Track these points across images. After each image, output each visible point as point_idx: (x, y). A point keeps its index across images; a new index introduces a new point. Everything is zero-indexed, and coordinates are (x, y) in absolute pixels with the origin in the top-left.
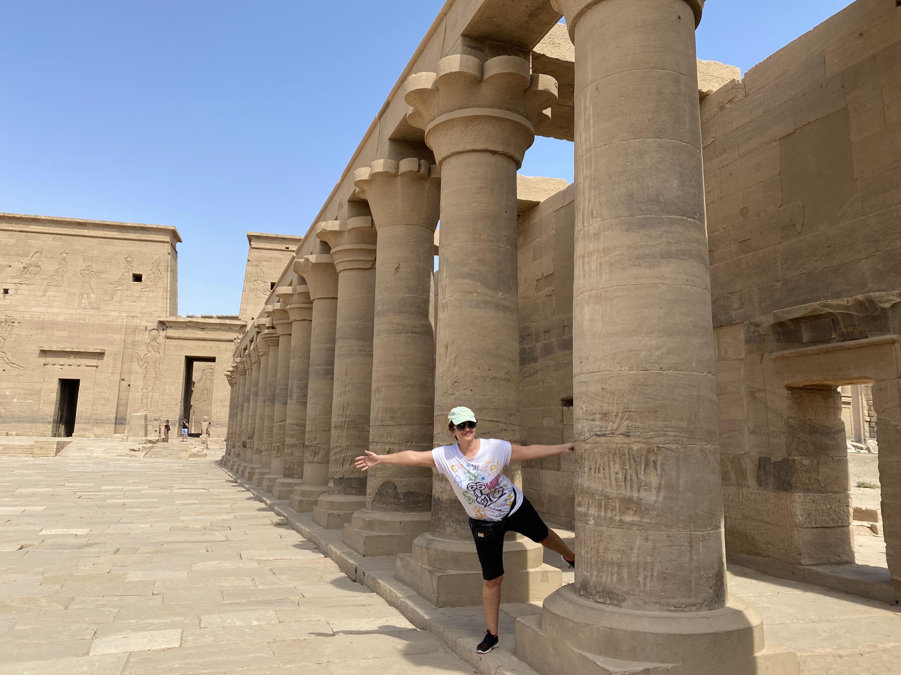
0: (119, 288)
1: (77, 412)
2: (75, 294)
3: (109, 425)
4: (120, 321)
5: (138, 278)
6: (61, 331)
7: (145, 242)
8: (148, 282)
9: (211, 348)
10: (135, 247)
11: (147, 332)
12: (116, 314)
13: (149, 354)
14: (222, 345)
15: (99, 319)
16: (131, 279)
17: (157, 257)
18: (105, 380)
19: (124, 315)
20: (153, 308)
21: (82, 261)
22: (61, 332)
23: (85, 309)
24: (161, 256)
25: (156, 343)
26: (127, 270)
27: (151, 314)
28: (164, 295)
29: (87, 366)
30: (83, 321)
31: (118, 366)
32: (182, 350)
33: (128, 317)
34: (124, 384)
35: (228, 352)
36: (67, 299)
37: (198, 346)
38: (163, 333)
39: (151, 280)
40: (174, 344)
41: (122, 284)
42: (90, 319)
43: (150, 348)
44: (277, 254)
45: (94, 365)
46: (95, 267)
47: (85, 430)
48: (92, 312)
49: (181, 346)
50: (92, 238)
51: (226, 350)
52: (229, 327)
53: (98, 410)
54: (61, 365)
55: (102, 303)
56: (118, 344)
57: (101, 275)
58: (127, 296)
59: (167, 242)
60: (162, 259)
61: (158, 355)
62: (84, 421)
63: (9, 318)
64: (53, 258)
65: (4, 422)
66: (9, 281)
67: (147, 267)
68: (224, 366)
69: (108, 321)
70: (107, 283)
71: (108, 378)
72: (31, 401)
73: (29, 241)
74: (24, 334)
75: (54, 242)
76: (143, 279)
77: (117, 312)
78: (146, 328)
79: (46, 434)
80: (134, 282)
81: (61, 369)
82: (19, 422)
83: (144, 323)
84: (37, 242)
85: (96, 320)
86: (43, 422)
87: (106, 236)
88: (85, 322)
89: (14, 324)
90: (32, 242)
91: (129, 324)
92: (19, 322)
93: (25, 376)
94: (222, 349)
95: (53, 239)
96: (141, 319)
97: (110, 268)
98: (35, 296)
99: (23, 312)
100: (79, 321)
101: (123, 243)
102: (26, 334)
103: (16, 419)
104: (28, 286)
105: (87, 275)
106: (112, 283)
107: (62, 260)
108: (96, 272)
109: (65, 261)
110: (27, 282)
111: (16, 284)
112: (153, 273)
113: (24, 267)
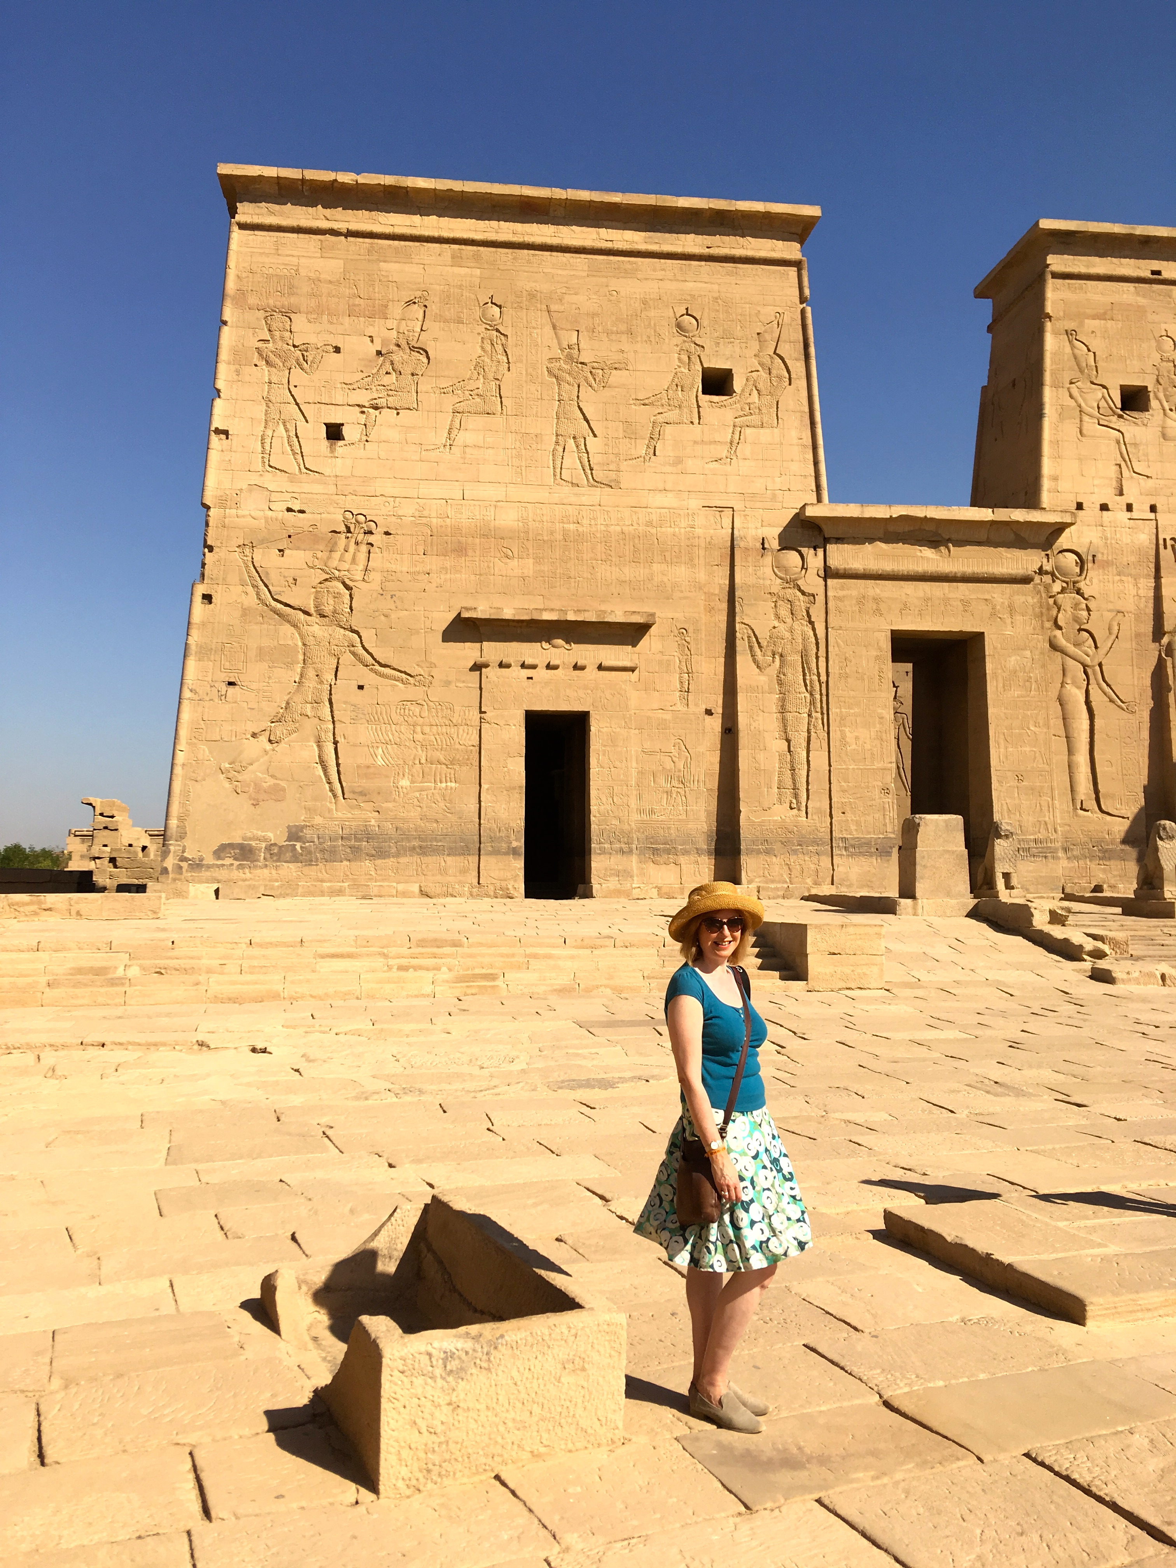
0: (669, 417)
1: (592, 818)
2: (539, 438)
3: (690, 858)
4: (684, 524)
5: (718, 383)
6: (512, 558)
7: (729, 266)
8: (752, 396)
9: (966, 603)
11: (770, 559)
12: (669, 500)
13: (782, 627)
14: (995, 594)
15: (622, 520)
16: (701, 386)
18: (660, 714)
19: (694, 503)
20: (777, 480)
21: (548, 329)
22: (515, 563)
24: (781, 309)
25: (799, 594)
26: (684, 357)
28: (804, 435)
29: (602, 668)
30: (572, 527)
31: (694, 669)
32: (878, 612)
33: (707, 512)
34: (717, 724)
35: (1019, 618)
36: (519, 456)
37: (927, 600)
38: (814, 560)
39: (761, 386)
40: (854, 593)
41: (676, 403)
42: (595, 520)
43: (781, 609)
44: (1127, 294)
45: (627, 665)
47: (621, 875)
48: (597, 495)
49: (874, 599)
50: (567, 255)
51: (1011, 611)
52: (1016, 534)
53: (653, 812)
54: (525, 666)
55: (624, 465)
56: (685, 598)
57: (609, 375)
58: (695, 442)
59: (796, 264)
61: (807, 630)
62: (617, 846)
63: (354, 521)
64: (460, 322)
65: (381, 854)
66: (339, 399)
67: (744, 345)
68: (1013, 661)
69: (650, 524)
70: (632, 402)
71: (671, 708)
72: (453, 785)
73: (383, 265)
74: (405, 569)
75: (456, 270)
76: (738, 384)
77: (670, 495)
78: (763, 544)
79: (508, 889)
80: (708, 397)
81: (528, 678)
82: (423, 851)
83: (756, 528)
84: (407, 268)
85: (613, 522)
86: (496, 852)
87: (609, 245)
88: (581, 529)
89: (371, 539)
90: (392, 269)
91: (712, 531)
92: (387, 533)
93: (424, 703)
94: (998, 607)
95: (453, 257)
96: (745, 516)
97: (635, 352)
98: (424, 447)
99: (392, 499)
100: (561, 525)
101: (664, 270)
102: (412, 570)
103: (416, 843)
104: (398, 414)
105: (568, 378)
106: (646, 401)
107: (488, 327)
108: (595, 365)
109: (498, 330)
110: (392, 401)
111: (364, 407)
112: (761, 364)
113: (379, 353)
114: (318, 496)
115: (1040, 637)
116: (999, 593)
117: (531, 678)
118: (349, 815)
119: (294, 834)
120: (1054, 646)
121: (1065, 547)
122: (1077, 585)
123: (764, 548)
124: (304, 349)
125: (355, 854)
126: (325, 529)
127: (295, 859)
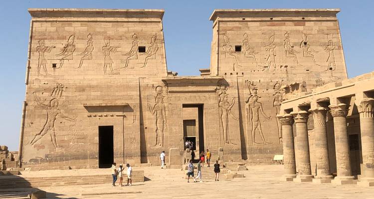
0: (131, 58)
1: (114, 150)
2: (101, 64)
3: (137, 157)
4: (135, 82)
5: (142, 49)
6: (95, 92)
7: (145, 23)
8: (150, 52)
9: (199, 97)
10: (138, 28)
12: (131, 77)
13: (158, 104)
14: (207, 95)
15: (120, 82)
16: (138, 50)
17: (154, 33)
18: (130, 126)
19: (138, 77)
24: (156, 32)
25: (161, 96)
26: (134, 44)
27: (156, 75)
28: (162, 61)
29: (117, 116)
30: (109, 84)
31: (137, 115)
32: (179, 100)
33: (140, 79)
35: (212, 100)
36: (96, 69)
37: (191, 97)
38: (165, 89)
39: (152, 50)
40: (174, 96)
41: (133, 55)
42: (114, 82)
44: (237, 24)
45: (122, 115)
49: (179, 97)
50: (107, 23)
51: (210, 98)
54: (99, 116)
55: (121, 70)
56: (135, 99)
57: (117, 49)
58: (137, 63)
59: (160, 22)
61: (163, 104)
62: (119, 155)
63: (59, 85)
64: (83, 39)
65: (66, 160)
66: (55, 58)
67: (148, 41)
69: (127, 82)
71: (132, 124)
74: (71, 95)
75: (82, 28)
79: (95, 166)
82: (76, 159)
83: (151, 82)
84: (70, 28)
86: (93, 158)
87: (117, 21)
90: (67, 28)
91: (141, 83)
92: (66, 88)
94: (207, 98)
95: (81, 24)
96: (149, 79)
97: (123, 44)
99: (68, 80)
100: (106, 84)
103: (74, 157)
104: (69, 61)
105: (107, 50)
106: (126, 55)
107: (89, 40)
108: (114, 47)
110: (68, 58)
111: (61, 59)
112: (152, 45)
113: (64, 47)
114: (50, 80)
117: (101, 119)
118: (59, 151)
119: (47, 156)
120: (220, 106)
123: (153, 87)
124: (47, 47)
125: (61, 160)
126: (52, 87)
127: (47, 161)
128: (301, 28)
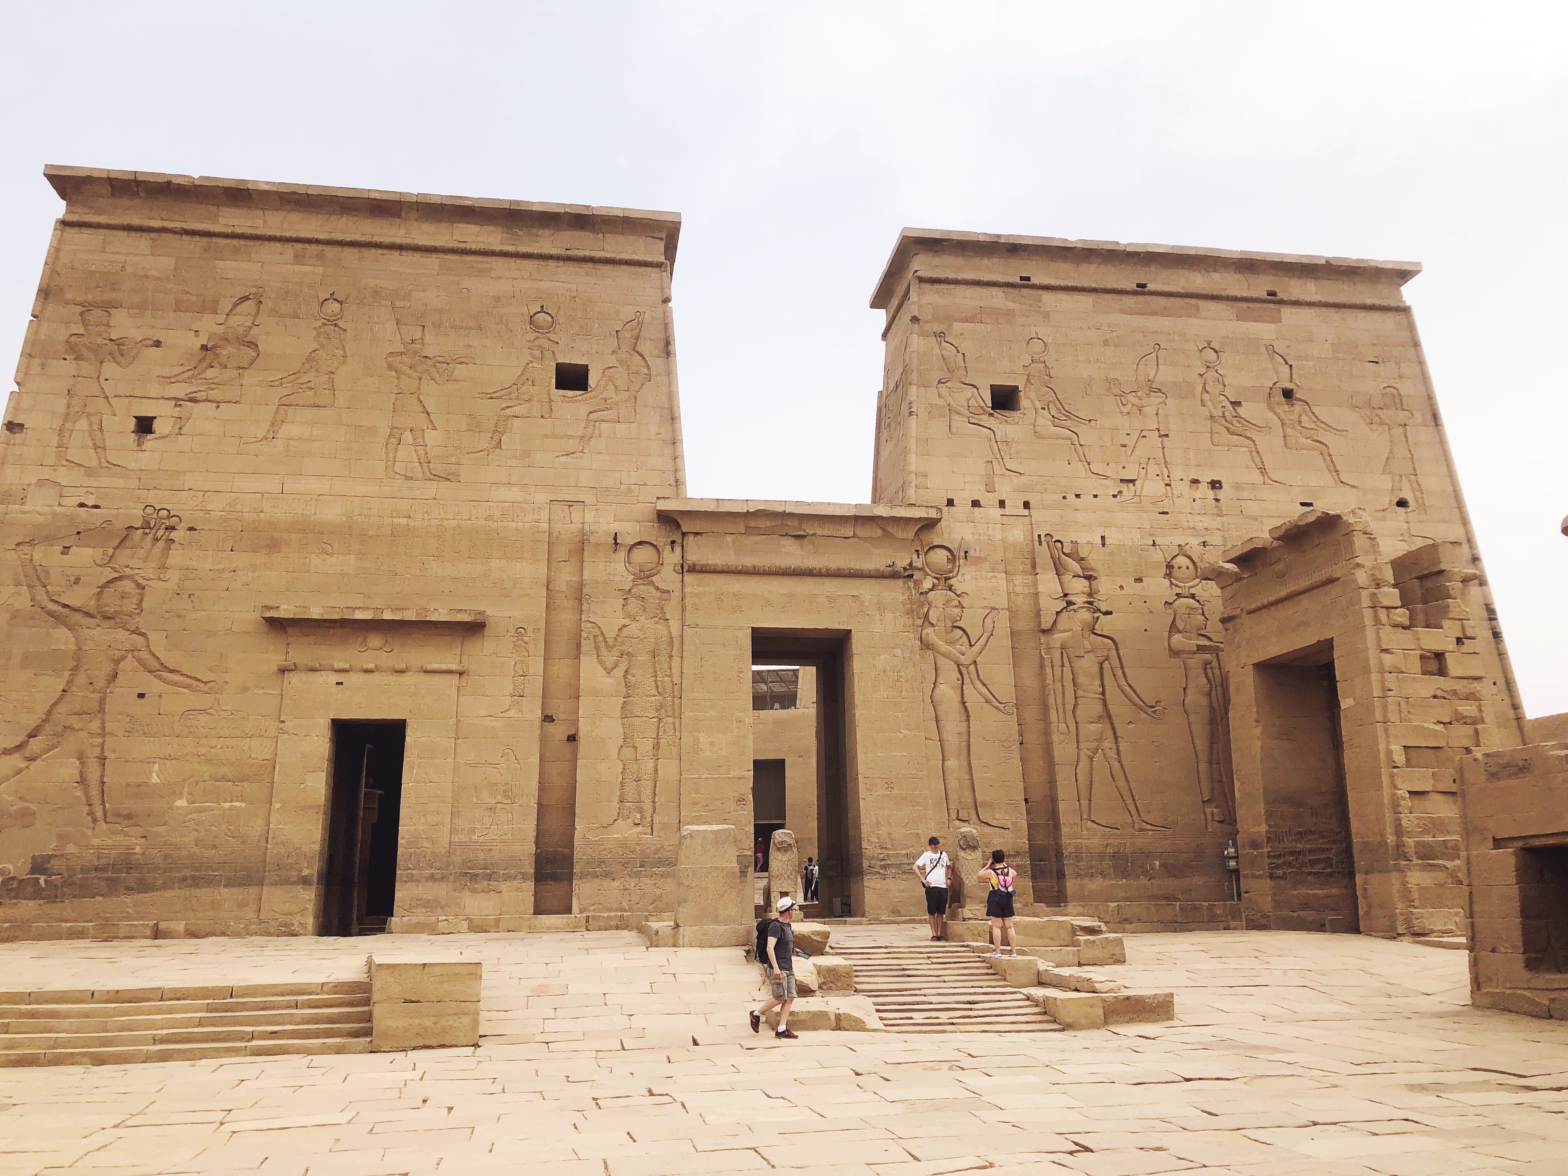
0: (517, 410)
1: (401, 840)
2: (372, 430)
3: (515, 883)
4: (529, 518)
5: (572, 378)
6: (332, 554)
7: (589, 266)
8: (610, 393)
9: (831, 599)
11: (622, 554)
12: (514, 494)
13: (634, 625)
15: (459, 514)
16: (554, 381)
18: (490, 722)
19: (542, 498)
20: (632, 473)
21: (391, 326)
22: (334, 559)
23: (411, 478)
24: (639, 309)
25: (652, 590)
26: (537, 353)
28: (663, 430)
29: (426, 672)
30: (404, 521)
31: (531, 671)
32: (737, 609)
33: (555, 506)
34: (558, 732)
35: (889, 615)
36: (347, 449)
37: (790, 596)
38: (671, 558)
39: (618, 382)
40: (714, 589)
41: (526, 397)
42: (429, 514)
43: (633, 606)
44: (997, 298)
45: (454, 667)
46: (434, 345)
47: (431, 905)
49: (735, 595)
50: (419, 255)
51: (881, 608)
52: (883, 530)
53: (473, 831)
54: (337, 670)
55: (465, 460)
56: (525, 595)
57: (454, 369)
58: (546, 436)
59: (658, 266)
60: (647, 317)
61: (661, 627)
62: (428, 872)
63: (155, 516)
64: (296, 316)
65: (144, 887)
66: (154, 390)
67: (602, 342)
68: (883, 660)
69: (490, 518)
70: (478, 396)
71: (502, 715)
72: (238, 804)
73: (219, 263)
74: (209, 567)
75: (298, 268)
76: (592, 381)
77: (515, 489)
78: (615, 539)
79: (293, 925)
80: (561, 392)
81: (337, 683)
82: (196, 882)
83: (609, 523)
84: (244, 265)
85: (448, 517)
86: (284, 882)
87: (463, 246)
88: (412, 524)
89: (173, 535)
90: (229, 267)
91: (560, 526)
92: (191, 529)
93: (215, 713)
94: (867, 604)
95: (296, 256)
96: (597, 510)
97: (485, 347)
98: (243, 440)
99: (202, 493)
100: (390, 520)
101: (518, 270)
102: (216, 567)
103: (188, 873)
104: (218, 407)
105: (409, 371)
106: (494, 395)
107: (325, 321)
108: (441, 359)
109: (336, 325)
110: (214, 394)
111: (182, 400)
112: (621, 361)
113: (204, 348)
114: (115, 490)
115: (911, 635)
116: (867, 591)
117: (341, 683)
118: (110, 842)
119: (39, 866)
120: (926, 645)
121: (935, 544)
122: (949, 581)
123: (616, 544)
124: (119, 343)
125: (113, 887)
126: (119, 525)
127: (37, 895)
128: (1264, 330)
